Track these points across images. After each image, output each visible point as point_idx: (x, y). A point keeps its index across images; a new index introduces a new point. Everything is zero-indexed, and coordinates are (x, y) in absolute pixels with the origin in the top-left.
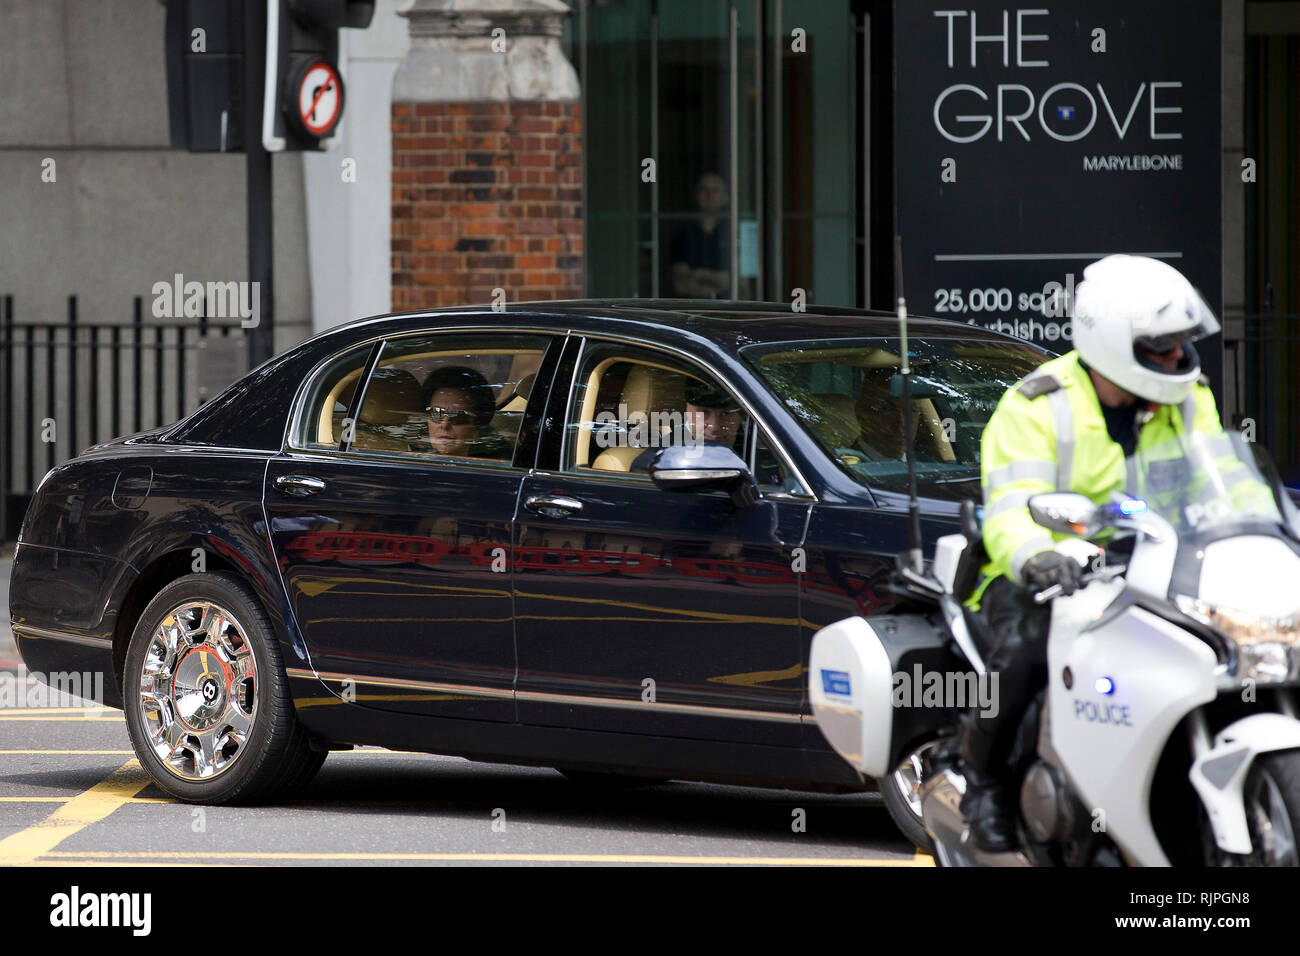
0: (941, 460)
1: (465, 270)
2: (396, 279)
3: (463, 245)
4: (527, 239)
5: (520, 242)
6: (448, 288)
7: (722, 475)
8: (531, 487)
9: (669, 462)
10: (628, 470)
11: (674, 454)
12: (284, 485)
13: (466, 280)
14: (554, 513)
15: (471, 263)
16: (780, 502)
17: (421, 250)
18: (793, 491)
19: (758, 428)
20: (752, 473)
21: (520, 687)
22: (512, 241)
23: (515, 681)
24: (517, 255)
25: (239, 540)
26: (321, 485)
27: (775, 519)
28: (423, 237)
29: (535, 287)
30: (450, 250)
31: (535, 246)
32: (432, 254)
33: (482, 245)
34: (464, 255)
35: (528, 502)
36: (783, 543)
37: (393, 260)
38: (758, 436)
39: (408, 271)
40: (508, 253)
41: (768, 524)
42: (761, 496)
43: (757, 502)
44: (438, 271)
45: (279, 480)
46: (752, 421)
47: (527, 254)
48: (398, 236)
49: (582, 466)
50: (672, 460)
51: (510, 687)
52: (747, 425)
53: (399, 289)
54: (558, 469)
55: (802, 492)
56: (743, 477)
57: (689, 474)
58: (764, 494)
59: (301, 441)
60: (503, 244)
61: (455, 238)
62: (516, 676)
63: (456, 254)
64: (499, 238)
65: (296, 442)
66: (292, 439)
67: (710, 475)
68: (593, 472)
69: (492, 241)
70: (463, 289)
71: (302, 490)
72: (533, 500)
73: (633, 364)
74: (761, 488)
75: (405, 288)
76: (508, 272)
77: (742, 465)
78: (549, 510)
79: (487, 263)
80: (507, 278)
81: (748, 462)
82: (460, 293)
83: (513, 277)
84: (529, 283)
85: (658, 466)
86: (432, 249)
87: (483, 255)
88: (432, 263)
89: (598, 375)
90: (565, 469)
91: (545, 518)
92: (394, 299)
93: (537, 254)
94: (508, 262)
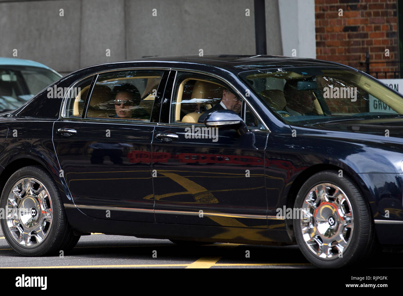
0: (318, 115)
1: (347, 40)
2: (318, 44)
3: (346, 29)
4: (373, 25)
5: (371, 27)
6: (340, 47)
7: (233, 123)
8: (158, 129)
9: (212, 118)
10: (197, 122)
11: (214, 116)
12: (60, 132)
13: (348, 43)
14: (167, 140)
15: (349, 37)
16: (256, 133)
17: (328, 32)
18: (261, 128)
19: (247, 105)
20: (244, 122)
21: (156, 208)
22: (367, 26)
23: (154, 206)
24: (369, 33)
25: (42, 153)
26: (75, 131)
27: (254, 140)
28: (329, 26)
29: (378, 46)
30: (341, 32)
31: (377, 28)
32: (334, 33)
33: (354, 29)
34: (347, 33)
35: (157, 136)
36: (257, 149)
37: (316, 36)
38: (246, 107)
39: (323, 41)
40: (365, 32)
41: (252, 141)
42: (249, 131)
43: (247, 133)
44: (336, 40)
45: (59, 130)
46: (244, 102)
47: (374, 32)
48: (318, 26)
49: (178, 121)
50: (213, 118)
51: (152, 209)
52: (242, 104)
53: (319, 48)
54: (168, 123)
55: (264, 129)
56: (241, 124)
57: (220, 123)
58: (249, 130)
59: (66, 115)
60: (363, 28)
61: (343, 26)
62: (154, 204)
63: (343, 33)
64: (361, 26)
65: (65, 115)
66: (63, 114)
67: (228, 123)
68: (182, 123)
69: (359, 27)
70: (347, 47)
71: (68, 134)
72: (159, 135)
73: (196, 81)
74: (248, 128)
75: (322, 48)
76: (365, 40)
77: (241, 119)
78: (166, 139)
79: (357, 36)
80: (365, 42)
81: (243, 118)
82: (345, 49)
83: (367, 41)
84: (375, 44)
85: (208, 120)
86: (333, 31)
87: (355, 33)
88: (333, 37)
89: (183, 85)
90: (171, 122)
91: (164, 142)
92: (317, 53)
93: (377, 32)
94: (366, 36)
